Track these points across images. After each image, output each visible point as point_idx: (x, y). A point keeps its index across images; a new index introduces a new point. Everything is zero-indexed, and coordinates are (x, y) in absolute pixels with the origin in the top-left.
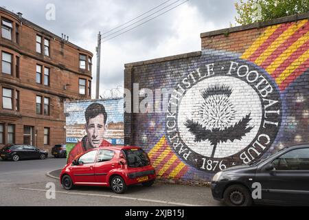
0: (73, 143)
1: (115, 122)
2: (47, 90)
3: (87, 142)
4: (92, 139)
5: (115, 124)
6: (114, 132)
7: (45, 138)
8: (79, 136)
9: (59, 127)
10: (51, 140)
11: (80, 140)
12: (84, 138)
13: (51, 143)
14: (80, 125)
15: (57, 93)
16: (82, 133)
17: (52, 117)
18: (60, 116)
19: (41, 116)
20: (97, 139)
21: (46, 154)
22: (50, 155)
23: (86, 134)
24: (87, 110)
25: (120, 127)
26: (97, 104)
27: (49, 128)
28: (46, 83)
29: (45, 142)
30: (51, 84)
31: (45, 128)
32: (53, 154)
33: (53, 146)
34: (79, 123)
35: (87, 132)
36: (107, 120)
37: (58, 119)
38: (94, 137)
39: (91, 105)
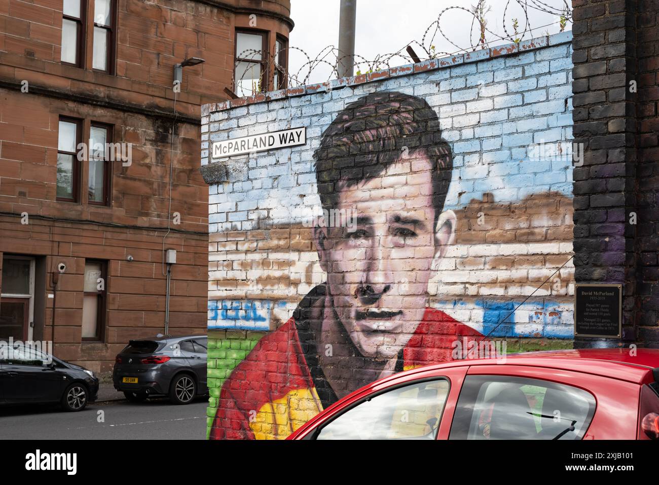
0: (245, 333)
1: (505, 194)
2: (102, 92)
3: (328, 323)
4: (357, 304)
5: (510, 210)
6: (500, 262)
7: (89, 310)
8: (280, 290)
9: (147, 255)
10: (114, 318)
11: (285, 314)
12: (307, 303)
13: (112, 333)
14: (287, 228)
15: (144, 101)
16: (296, 271)
17: (118, 213)
18: (153, 204)
19: (73, 210)
20: (388, 303)
21: (90, 387)
22: (107, 390)
23: (320, 276)
24: (326, 135)
25: (543, 222)
26: (388, 97)
27: (103, 265)
28: (99, 61)
29: (88, 328)
30: (119, 61)
31: (90, 261)
32: (118, 386)
33: (120, 348)
34: (279, 215)
35: (328, 264)
36: (455, 187)
37: (143, 221)
38: (368, 293)
39: (351, 109)
